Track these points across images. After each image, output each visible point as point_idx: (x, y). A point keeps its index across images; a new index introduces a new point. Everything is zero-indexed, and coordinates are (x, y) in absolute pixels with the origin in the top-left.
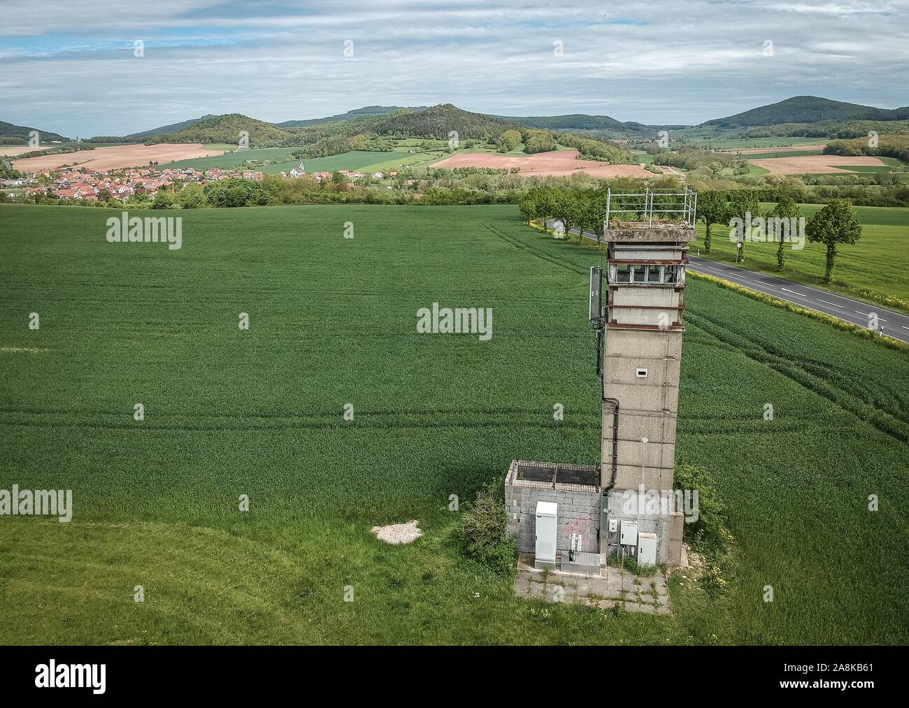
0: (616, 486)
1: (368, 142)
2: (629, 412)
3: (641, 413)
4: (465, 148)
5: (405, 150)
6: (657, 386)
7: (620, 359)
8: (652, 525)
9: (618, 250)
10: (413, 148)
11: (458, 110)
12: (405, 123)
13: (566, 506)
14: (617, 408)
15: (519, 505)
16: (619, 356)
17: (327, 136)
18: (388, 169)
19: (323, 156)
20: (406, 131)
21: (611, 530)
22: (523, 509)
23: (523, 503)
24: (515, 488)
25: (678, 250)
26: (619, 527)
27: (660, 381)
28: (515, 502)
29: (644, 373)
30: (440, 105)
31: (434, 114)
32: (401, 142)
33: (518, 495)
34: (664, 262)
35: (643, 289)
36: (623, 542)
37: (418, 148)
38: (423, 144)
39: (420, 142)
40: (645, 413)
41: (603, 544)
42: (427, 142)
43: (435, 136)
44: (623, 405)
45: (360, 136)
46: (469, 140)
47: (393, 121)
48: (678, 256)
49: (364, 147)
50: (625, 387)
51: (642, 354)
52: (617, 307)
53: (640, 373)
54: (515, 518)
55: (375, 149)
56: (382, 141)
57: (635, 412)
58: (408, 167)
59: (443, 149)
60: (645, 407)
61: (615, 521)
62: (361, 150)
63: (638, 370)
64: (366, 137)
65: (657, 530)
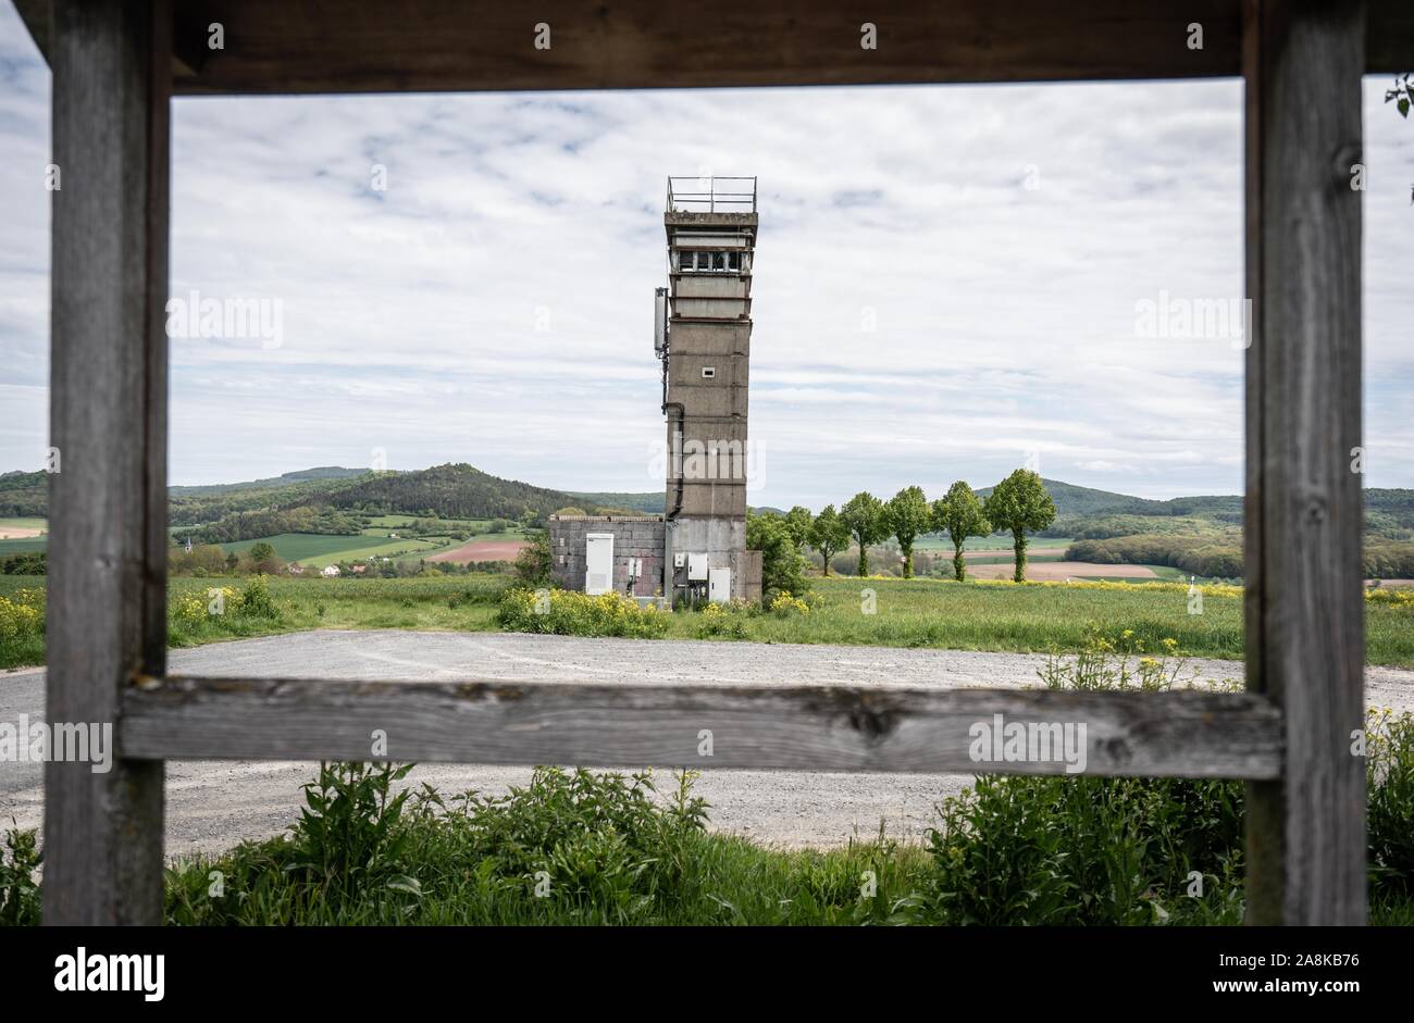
0: (682, 511)
1: (316, 519)
2: (695, 419)
3: (709, 419)
4: (491, 532)
5: (383, 533)
6: (726, 387)
7: (685, 357)
8: (724, 557)
9: (680, 236)
10: (397, 531)
11: (480, 474)
12: (385, 491)
13: (623, 542)
14: (682, 415)
15: (567, 544)
16: (683, 354)
17: (241, 509)
18: (351, 561)
19: (230, 541)
20: (386, 502)
21: (677, 565)
22: (572, 550)
23: (571, 541)
24: (562, 522)
25: (742, 237)
26: (686, 562)
27: (729, 380)
28: (562, 541)
29: (711, 373)
30: (448, 466)
31: (437, 477)
32: (375, 521)
33: (566, 532)
34: (728, 249)
35: (707, 279)
36: (692, 576)
37: (405, 531)
38: (416, 523)
39: (410, 521)
40: (713, 419)
41: (669, 585)
42: (423, 521)
43: (438, 512)
44: (686, 412)
45: (302, 509)
46: (497, 519)
47: (365, 487)
48: (742, 243)
49: (308, 527)
50: (691, 390)
51: (709, 350)
52: (679, 298)
53: (707, 373)
54: (562, 561)
55: (327, 531)
56: (342, 518)
57: (702, 419)
58: (385, 559)
59: (451, 532)
60: (713, 413)
61: (683, 555)
62: (302, 532)
63: (705, 369)
64: (312, 510)
65: (731, 564)
